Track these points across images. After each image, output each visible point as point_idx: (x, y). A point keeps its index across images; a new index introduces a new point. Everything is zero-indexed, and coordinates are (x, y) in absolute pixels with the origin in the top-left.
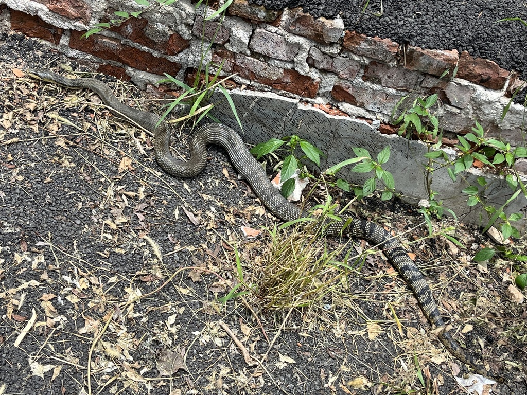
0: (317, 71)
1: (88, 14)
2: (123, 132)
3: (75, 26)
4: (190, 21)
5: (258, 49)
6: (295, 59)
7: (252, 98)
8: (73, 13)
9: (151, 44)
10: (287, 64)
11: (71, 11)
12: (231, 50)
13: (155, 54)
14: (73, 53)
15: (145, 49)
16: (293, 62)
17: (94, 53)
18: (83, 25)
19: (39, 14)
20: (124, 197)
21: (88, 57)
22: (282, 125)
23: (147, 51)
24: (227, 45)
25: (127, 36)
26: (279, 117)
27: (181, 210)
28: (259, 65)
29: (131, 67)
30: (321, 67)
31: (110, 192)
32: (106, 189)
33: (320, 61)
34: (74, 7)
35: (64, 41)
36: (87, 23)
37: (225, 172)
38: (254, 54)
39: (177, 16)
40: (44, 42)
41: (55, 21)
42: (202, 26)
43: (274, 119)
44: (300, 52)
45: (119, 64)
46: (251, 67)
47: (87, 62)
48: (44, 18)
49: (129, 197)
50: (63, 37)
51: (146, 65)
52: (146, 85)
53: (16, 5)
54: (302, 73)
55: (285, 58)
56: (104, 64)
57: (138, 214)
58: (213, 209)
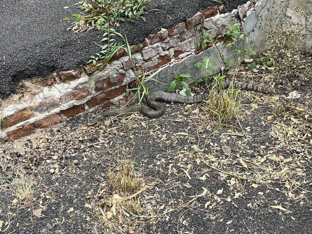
0: (166, 51)
1: (90, 91)
2: (131, 118)
3: (88, 99)
4: (122, 66)
5: (146, 58)
6: (159, 52)
7: (156, 75)
8: (85, 94)
9: (115, 84)
10: (157, 56)
12: (139, 65)
13: (118, 87)
14: (91, 110)
15: (113, 88)
16: (158, 53)
17: (98, 104)
18: (90, 96)
19: (75, 104)
20: (156, 131)
21: (97, 107)
22: (168, 78)
23: (114, 88)
24: (137, 65)
25: (105, 88)
26: (166, 75)
27: (173, 122)
28: (150, 64)
29: (111, 99)
30: (167, 48)
31: (151, 133)
32: (150, 133)
33: (166, 46)
34: (84, 92)
35: (86, 107)
36: (91, 94)
37: (167, 105)
38: (146, 61)
39: (117, 68)
40: (80, 114)
41: (81, 102)
42: (126, 64)
43: (165, 77)
44: (159, 48)
45: (107, 101)
46: (148, 66)
47: (97, 109)
48: (77, 104)
49: (157, 130)
50: (85, 107)
51: (115, 94)
53: (65, 107)
54: (163, 55)
55: (156, 54)
56: (103, 105)
57: (166, 131)
58: (179, 115)
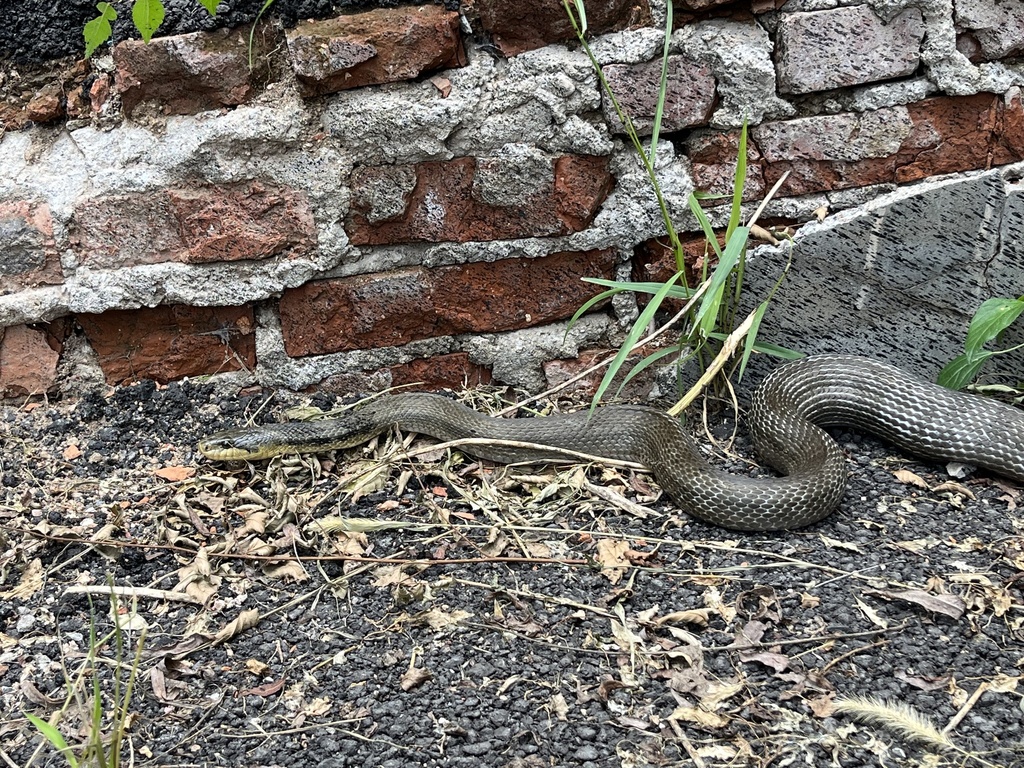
0: (999, 66)
1: (303, 218)
2: (553, 488)
3: (281, 276)
4: (590, 93)
5: (811, 80)
6: (927, 55)
7: (865, 224)
8: (263, 238)
10: (909, 86)
11: (255, 233)
12: (736, 122)
13: (533, 248)
14: (303, 372)
15: (500, 247)
16: (921, 70)
17: (363, 339)
18: (302, 261)
19: (171, 289)
20: (676, 632)
21: (350, 362)
22: (981, 280)
23: (506, 252)
24: (721, 116)
25: (434, 235)
26: (961, 253)
27: (875, 599)
28: (833, 132)
29: (481, 333)
30: (1007, 43)
31: (626, 636)
32: (609, 634)
33: (995, 26)
34: (259, 216)
35: (268, 340)
36: (312, 249)
37: (905, 476)
38: (807, 102)
39: (550, 98)
40: (213, 379)
41: (222, 290)
42: (631, 90)
43: (951, 268)
44: (930, 27)
45: (444, 341)
46: (812, 147)
47: (354, 379)
48: (187, 294)
49: (694, 627)
50: (259, 333)
51: (518, 305)
52: (541, 370)
53: (94, 296)
54: (963, 88)
55: (897, 68)
56: (404, 359)
57: (758, 658)
58: (960, 565)
